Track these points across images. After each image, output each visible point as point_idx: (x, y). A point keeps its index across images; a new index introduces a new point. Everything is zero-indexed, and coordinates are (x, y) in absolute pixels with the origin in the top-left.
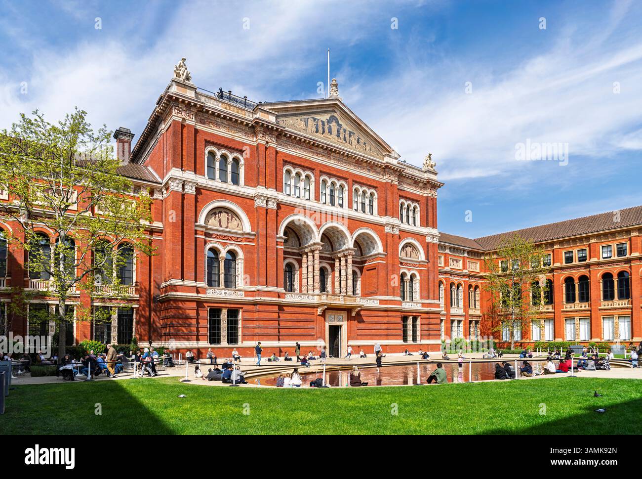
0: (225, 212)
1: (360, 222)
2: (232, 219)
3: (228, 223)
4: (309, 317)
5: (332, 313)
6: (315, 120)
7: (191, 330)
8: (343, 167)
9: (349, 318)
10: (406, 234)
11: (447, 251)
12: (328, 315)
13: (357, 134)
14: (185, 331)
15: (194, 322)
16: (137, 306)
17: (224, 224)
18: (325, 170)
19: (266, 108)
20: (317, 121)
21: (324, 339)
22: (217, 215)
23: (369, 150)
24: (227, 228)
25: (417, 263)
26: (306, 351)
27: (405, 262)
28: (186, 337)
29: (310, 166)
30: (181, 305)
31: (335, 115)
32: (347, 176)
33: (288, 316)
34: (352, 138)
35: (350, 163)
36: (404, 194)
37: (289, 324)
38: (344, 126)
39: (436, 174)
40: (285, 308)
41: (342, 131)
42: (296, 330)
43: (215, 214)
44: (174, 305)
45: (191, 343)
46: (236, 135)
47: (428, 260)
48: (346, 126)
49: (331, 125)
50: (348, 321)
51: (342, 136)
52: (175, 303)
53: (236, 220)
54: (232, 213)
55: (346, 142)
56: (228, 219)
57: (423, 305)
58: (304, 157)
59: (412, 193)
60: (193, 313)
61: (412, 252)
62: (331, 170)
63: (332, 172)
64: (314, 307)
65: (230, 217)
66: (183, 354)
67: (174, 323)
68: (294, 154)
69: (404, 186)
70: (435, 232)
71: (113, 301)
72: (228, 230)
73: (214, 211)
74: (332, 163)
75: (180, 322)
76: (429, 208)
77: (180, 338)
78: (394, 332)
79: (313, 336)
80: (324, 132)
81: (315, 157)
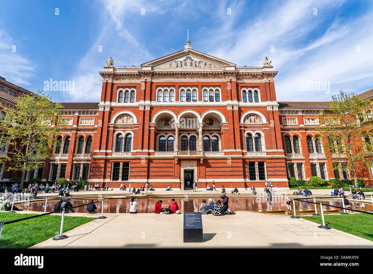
0: (126, 116)
1: (207, 107)
2: (129, 119)
3: (127, 121)
4: (170, 165)
5: (186, 162)
6: (176, 62)
7: (101, 173)
8: (195, 80)
9: (199, 165)
10: (247, 109)
11: (300, 114)
12: (183, 163)
13: (204, 61)
14: (98, 174)
15: (103, 169)
16: (90, 163)
17: (125, 121)
18: (182, 85)
19: (145, 65)
20: (177, 62)
21: (180, 178)
22: (122, 118)
23: (213, 67)
24: (126, 123)
25: (261, 126)
26: (167, 185)
27: (250, 126)
28: (98, 177)
29: (172, 85)
30: (98, 162)
31: (189, 56)
32: (197, 84)
33: (155, 165)
34: (201, 64)
35: (199, 77)
36: (244, 85)
37: (156, 169)
38: (195, 59)
39: (272, 67)
40: (153, 161)
41: (194, 62)
42: (160, 173)
43: (121, 117)
44: (95, 162)
45: (100, 180)
46: (133, 80)
47: (269, 122)
48: (196, 59)
49: (186, 61)
50: (198, 166)
51: (194, 65)
52: (95, 161)
53: (131, 118)
54: (130, 116)
55: (197, 67)
56: (127, 119)
57: (268, 153)
58: (169, 81)
59: (251, 83)
60: (102, 165)
61: (256, 119)
62: (186, 84)
63: (187, 85)
64: (173, 159)
65: (128, 118)
66: (94, 185)
67: (94, 170)
68: (163, 81)
69: (245, 80)
70: (274, 103)
71: (81, 161)
72: (127, 124)
73: (120, 116)
74: (188, 80)
75: (96, 170)
76: (267, 89)
77: (95, 177)
78: (237, 173)
79: (172, 176)
80: (181, 66)
81: (183, 80)
